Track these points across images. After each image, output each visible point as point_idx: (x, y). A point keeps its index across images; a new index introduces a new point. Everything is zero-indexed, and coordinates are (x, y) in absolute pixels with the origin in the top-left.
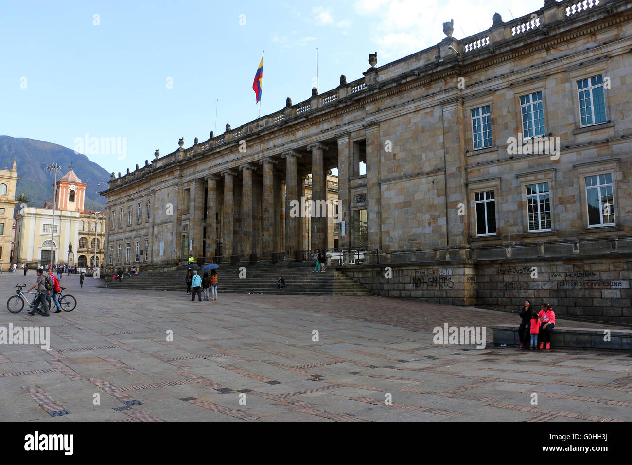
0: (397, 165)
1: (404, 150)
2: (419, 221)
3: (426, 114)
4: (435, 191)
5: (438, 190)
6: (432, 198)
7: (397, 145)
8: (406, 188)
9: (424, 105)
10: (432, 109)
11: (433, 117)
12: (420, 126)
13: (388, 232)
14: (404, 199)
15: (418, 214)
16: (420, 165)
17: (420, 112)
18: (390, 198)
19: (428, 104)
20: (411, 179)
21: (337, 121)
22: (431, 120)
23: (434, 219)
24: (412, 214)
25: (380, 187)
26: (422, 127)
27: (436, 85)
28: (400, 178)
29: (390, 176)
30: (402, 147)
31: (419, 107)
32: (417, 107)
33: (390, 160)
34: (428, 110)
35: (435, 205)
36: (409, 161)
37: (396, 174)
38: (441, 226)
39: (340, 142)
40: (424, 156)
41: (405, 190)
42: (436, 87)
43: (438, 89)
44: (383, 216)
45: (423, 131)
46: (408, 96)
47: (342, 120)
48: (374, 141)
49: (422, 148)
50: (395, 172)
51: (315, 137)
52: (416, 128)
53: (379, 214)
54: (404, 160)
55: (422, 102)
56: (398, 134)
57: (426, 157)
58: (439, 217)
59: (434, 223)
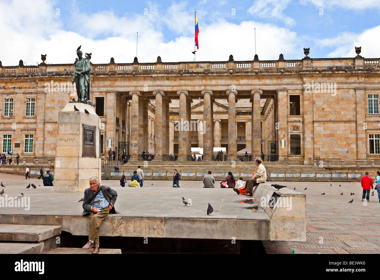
0: (325, 114)
1: (330, 107)
2: (339, 145)
3: (344, 92)
4: (350, 131)
5: (351, 130)
6: (348, 134)
7: (325, 104)
8: (331, 127)
9: (344, 87)
10: (348, 90)
11: (349, 94)
12: (340, 97)
13: (319, 149)
14: (330, 133)
15: (339, 141)
16: (340, 116)
17: (341, 90)
18: (321, 131)
19: (347, 87)
20: (334, 123)
21: (277, 81)
22: (348, 95)
23: (348, 144)
24: (335, 140)
25: (313, 124)
26: (342, 98)
27: (352, 78)
28: (327, 121)
29: (320, 119)
30: (328, 106)
31: (341, 87)
32: (339, 87)
33: (320, 111)
34: (346, 90)
35: (349, 138)
36: (333, 113)
37: (324, 119)
38: (353, 148)
39: (280, 93)
40: (342, 113)
41: (331, 128)
42: (352, 80)
43: (353, 81)
44: (315, 140)
45: (342, 99)
46: (334, 80)
47: (282, 81)
48: (310, 99)
49: (342, 108)
50: (323, 118)
51: (259, 86)
52: (337, 97)
53: (313, 138)
54: (330, 112)
55: (343, 85)
56: (326, 98)
57: (344, 113)
58: (352, 144)
59: (349, 146)
